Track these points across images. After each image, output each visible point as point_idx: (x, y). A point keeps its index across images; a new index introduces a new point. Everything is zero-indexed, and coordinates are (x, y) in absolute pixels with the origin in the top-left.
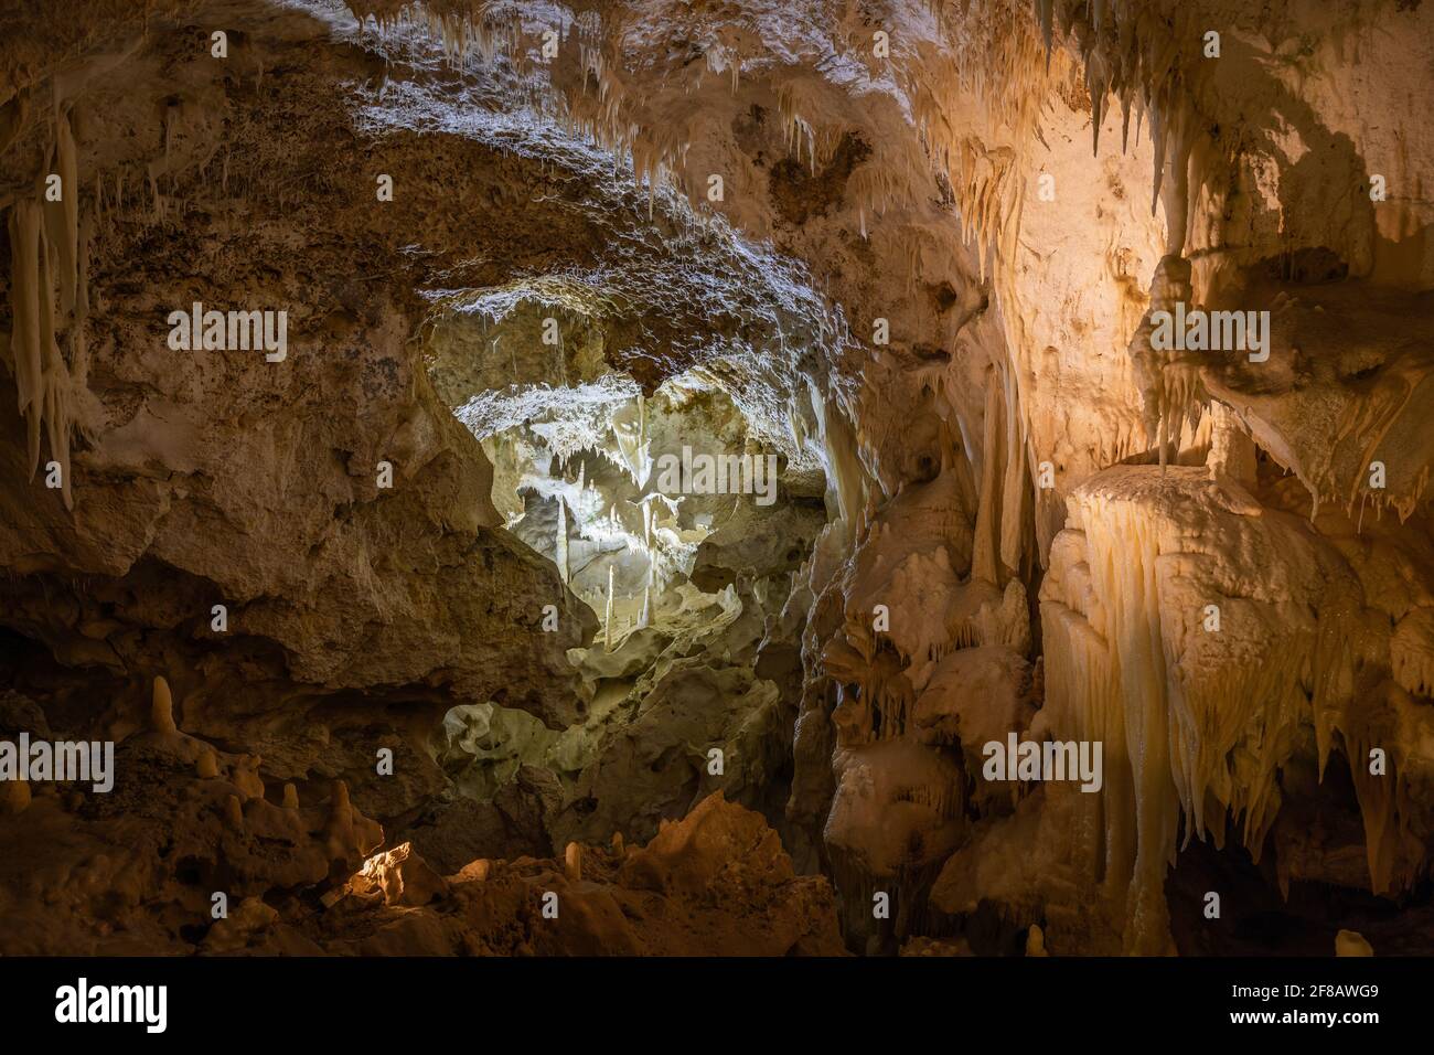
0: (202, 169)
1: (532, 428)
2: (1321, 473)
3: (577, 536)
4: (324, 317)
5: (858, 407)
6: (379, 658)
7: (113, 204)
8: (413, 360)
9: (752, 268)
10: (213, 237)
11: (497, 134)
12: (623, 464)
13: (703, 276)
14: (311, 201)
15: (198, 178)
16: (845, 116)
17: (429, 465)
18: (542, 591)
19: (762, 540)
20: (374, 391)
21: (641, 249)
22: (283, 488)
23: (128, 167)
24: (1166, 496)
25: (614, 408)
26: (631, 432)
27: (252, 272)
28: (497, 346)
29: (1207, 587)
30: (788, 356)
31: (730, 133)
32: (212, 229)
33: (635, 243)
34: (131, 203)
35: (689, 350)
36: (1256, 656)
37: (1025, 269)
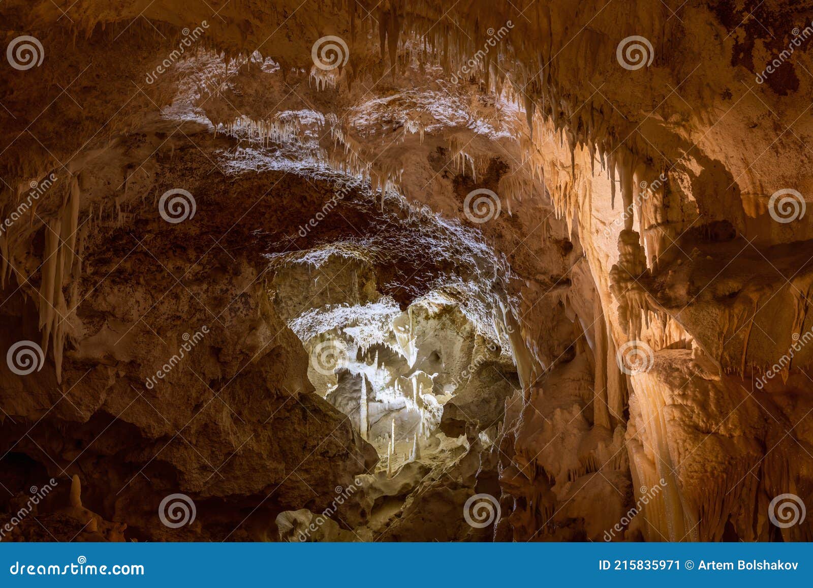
0: (143, 198)
1: (344, 330)
2: (720, 354)
3: (373, 400)
4: (209, 271)
5: (520, 314)
6: (234, 477)
7: (97, 219)
8: (259, 293)
9: (452, 233)
10: (149, 232)
11: (301, 169)
12: (401, 352)
13: (427, 239)
14: (202, 210)
15: (141, 202)
16: (490, 150)
17: (269, 355)
18: (339, 435)
19: (486, 401)
20: (235, 312)
21: (390, 226)
22: (180, 370)
23: (106, 200)
24: (665, 369)
25: (394, 317)
26: (404, 332)
27: (170, 248)
28: (318, 282)
29: (689, 426)
30: (485, 284)
31: (427, 162)
32: (149, 228)
33: (385, 222)
34: (106, 217)
35: (425, 281)
36: (721, 472)
37: (597, 231)
